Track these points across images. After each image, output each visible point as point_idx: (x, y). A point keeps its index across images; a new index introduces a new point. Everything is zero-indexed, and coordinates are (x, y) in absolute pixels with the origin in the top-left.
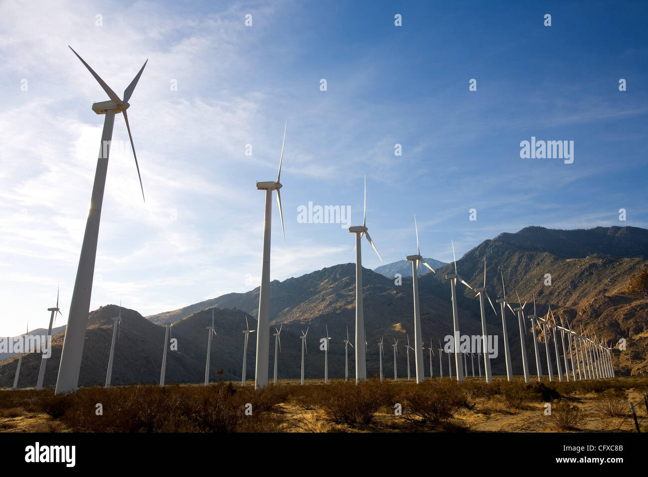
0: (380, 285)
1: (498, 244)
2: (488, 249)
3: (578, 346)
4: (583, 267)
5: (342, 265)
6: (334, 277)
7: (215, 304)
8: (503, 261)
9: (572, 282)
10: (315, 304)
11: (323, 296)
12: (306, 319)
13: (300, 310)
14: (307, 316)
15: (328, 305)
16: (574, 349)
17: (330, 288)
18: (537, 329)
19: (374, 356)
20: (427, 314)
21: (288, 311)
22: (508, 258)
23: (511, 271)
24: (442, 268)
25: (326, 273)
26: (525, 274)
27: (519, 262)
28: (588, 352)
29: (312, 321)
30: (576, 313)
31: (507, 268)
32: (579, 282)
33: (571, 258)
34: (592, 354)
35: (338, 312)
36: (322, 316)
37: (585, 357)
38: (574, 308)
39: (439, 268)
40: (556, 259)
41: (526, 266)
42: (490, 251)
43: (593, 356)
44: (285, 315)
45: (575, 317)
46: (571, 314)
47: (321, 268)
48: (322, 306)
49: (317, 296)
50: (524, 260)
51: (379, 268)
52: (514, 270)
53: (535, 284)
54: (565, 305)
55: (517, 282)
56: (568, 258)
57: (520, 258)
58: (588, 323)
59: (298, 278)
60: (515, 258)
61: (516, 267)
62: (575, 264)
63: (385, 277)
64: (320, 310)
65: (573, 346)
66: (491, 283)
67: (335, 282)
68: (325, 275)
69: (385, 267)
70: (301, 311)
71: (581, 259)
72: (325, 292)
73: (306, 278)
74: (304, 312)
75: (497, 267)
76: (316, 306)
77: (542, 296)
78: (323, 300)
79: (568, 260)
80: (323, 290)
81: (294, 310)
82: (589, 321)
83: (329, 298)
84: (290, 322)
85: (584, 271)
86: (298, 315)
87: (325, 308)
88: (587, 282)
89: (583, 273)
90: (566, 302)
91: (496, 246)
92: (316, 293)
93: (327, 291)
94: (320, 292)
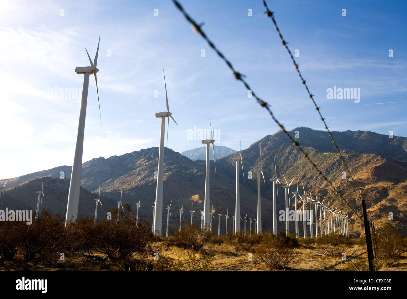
0: (185, 165)
1: (276, 138)
2: (269, 142)
3: (326, 216)
4: (335, 159)
5: (156, 147)
6: (150, 157)
7: (48, 174)
8: (279, 151)
9: (327, 170)
10: (132, 177)
11: (139, 171)
12: (124, 189)
13: (120, 181)
14: (125, 186)
15: (143, 179)
16: (323, 218)
17: (145, 165)
18: (299, 203)
19: (177, 219)
20: (220, 188)
21: (110, 182)
22: (283, 149)
23: (284, 159)
24: (233, 155)
25: (143, 153)
26: (294, 162)
27: (290, 153)
28: (333, 221)
29: (128, 190)
30: (328, 192)
31: (281, 157)
32: (331, 170)
33: (327, 152)
34: (336, 222)
35: (150, 184)
36: (137, 187)
37: (330, 224)
38: (326, 188)
39: (231, 154)
40: (317, 152)
41: (295, 156)
42: (270, 144)
43: (336, 224)
44: (108, 185)
45: (326, 195)
46: (324, 193)
47: (139, 150)
48: (137, 179)
49: (135, 171)
50: (295, 152)
51: (186, 152)
52: (286, 159)
53: (301, 170)
54: (320, 186)
55: (288, 168)
56: (325, 152)
57: (291, 150)
58: (335, 200)
59: (120, 156)
60: (288, 150)
61: (288, 157)
62: (330, 157)
63: (189, 159)
64: (136, 182)
65: (323, 216)
66: (269, 167)
67: (150, 160)
68: (142, 155)
69: (190, 151)
70: (120, 183)
71: (334, 153)
72: (141, 168)
73: (126, 156)
74: (123, 183)
75: (274, 156)
76: (133, 179)
77: (304, 179)
78: (139, 174)
79: (325, 153)
80: (139, 166)
81: (115, 181)
82: (335, 198)
83: (144, 173)
84: (111, 190)
85: (335, 162)
86: (118, 185)
87: (140, 180)
88: (336, 170)
89: (334, 163)
90: (321, 184)
91: (275, 140)
92: (133, 169)
93: (143, 168)
94: (136, 169)
